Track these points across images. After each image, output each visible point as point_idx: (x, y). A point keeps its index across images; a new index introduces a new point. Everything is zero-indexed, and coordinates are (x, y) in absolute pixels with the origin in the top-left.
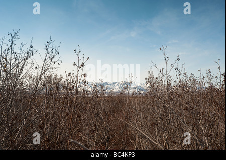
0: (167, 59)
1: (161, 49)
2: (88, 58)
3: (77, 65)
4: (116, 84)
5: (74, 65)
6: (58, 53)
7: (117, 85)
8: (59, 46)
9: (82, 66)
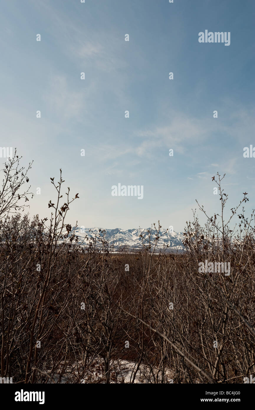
0: (224, 197)
1: (214, 178)
2: (77, 196)
3: (55, 206)
4: (134, 232)
5: (50, 206)
6: (28, 181)
7: (136, 234)
8: (30, 167)
9: (63, 209)
